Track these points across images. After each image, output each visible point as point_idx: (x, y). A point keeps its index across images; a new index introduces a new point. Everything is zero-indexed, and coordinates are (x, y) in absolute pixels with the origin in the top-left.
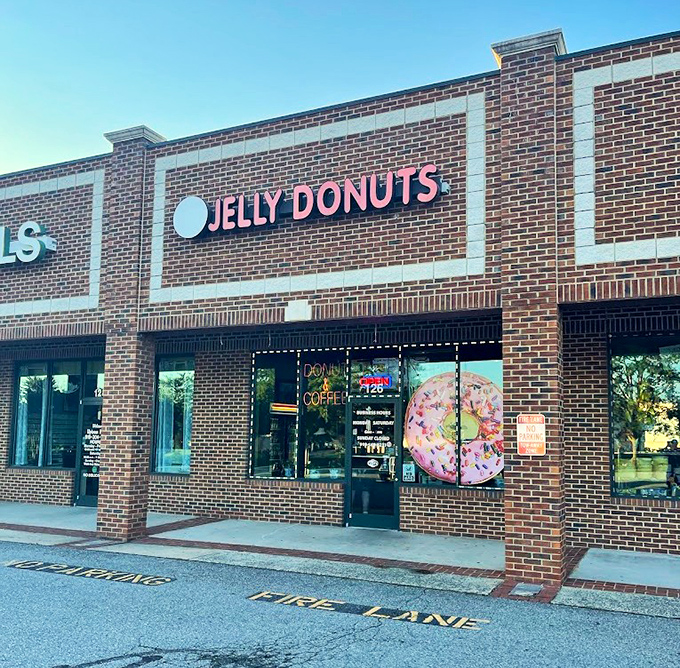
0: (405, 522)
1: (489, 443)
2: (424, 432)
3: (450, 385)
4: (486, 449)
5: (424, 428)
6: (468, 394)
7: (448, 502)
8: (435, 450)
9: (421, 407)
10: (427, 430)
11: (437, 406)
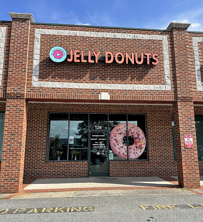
0: (112, 173)
1: (137, 146)
2: (116, 142)
3: (125, 127)
4: (137, 147)
5: (117, 141)
6: (131, 130)
7: (126, 165)
8: (120, 148)
9: (115, 134)
10: (118, 141)
11: (121, 133)
